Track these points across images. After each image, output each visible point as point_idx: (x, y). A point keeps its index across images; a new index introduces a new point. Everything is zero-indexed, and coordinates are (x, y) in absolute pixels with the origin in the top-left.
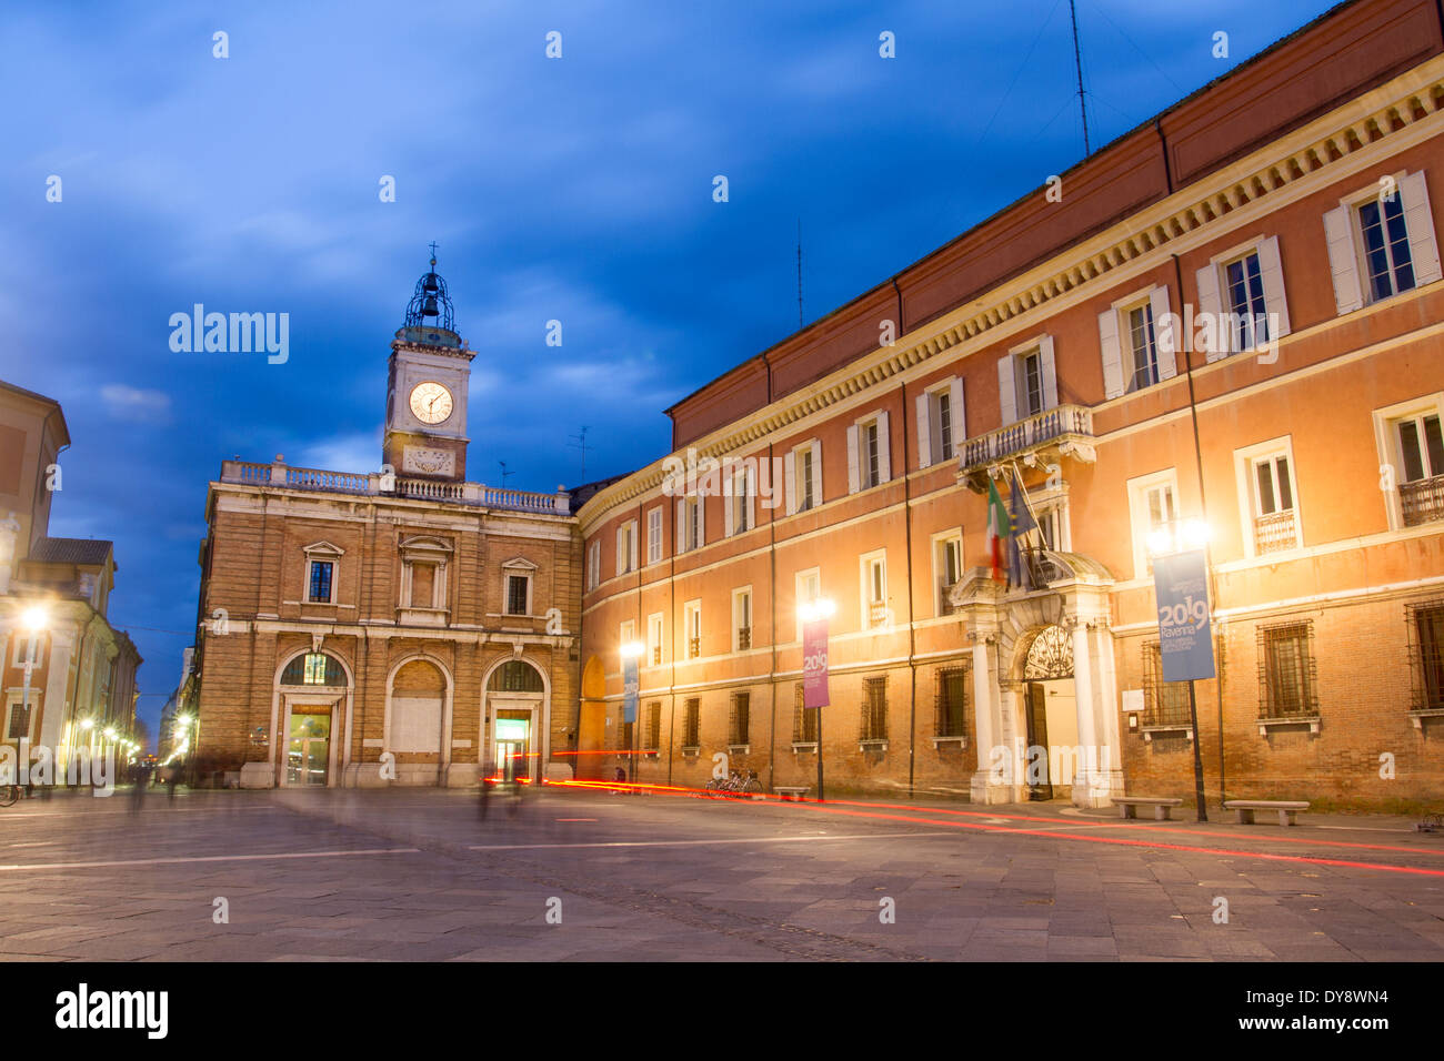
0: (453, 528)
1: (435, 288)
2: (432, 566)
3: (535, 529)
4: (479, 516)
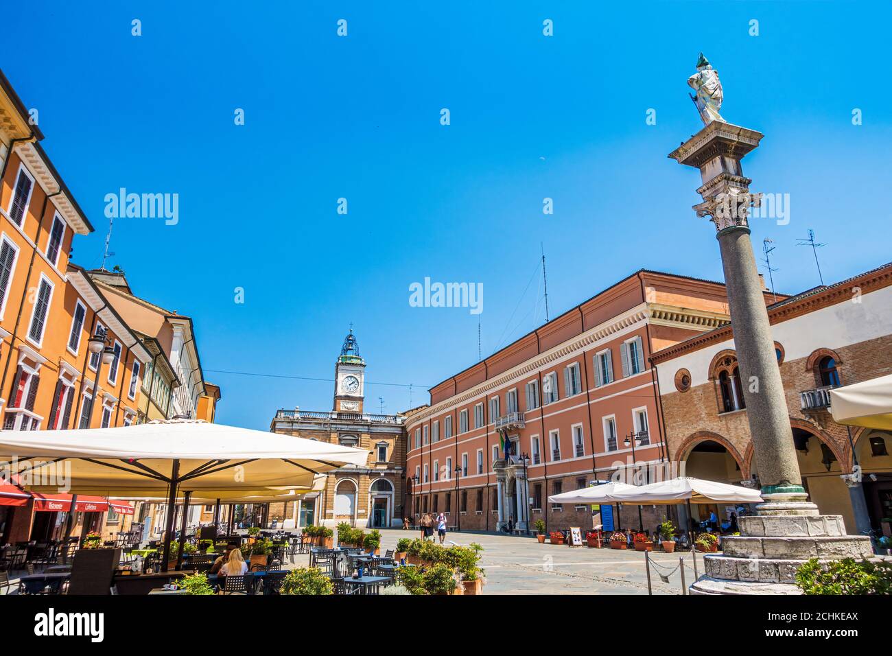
0: (358, 430)
3: (388, 429)
4: (368, 426)
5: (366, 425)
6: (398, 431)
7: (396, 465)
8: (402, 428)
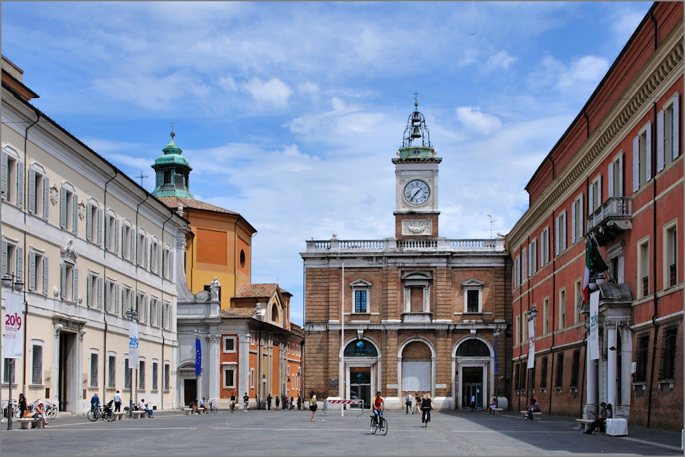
0: (431, 265)
1: (418, 121)
2: (421, 288)
3: (482, 260)
4: (447, 257)
5: (443, 257)
6: (498, 263)
7: (496, 317)
8: (505, 257)
